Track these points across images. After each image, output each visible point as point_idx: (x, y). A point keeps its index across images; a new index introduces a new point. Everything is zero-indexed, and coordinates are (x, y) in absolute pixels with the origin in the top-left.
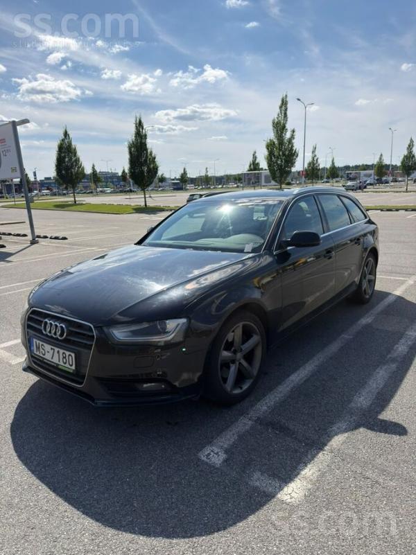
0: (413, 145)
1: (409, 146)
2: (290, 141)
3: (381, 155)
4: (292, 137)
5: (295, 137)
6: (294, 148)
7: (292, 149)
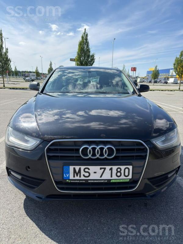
0: (52, 64)
1: (50, 64)
2: (6, 54)
3: (37, 67)
4: (7, 52)
5: (8, 52)
6: (9, 58)
7: (7, 58)
